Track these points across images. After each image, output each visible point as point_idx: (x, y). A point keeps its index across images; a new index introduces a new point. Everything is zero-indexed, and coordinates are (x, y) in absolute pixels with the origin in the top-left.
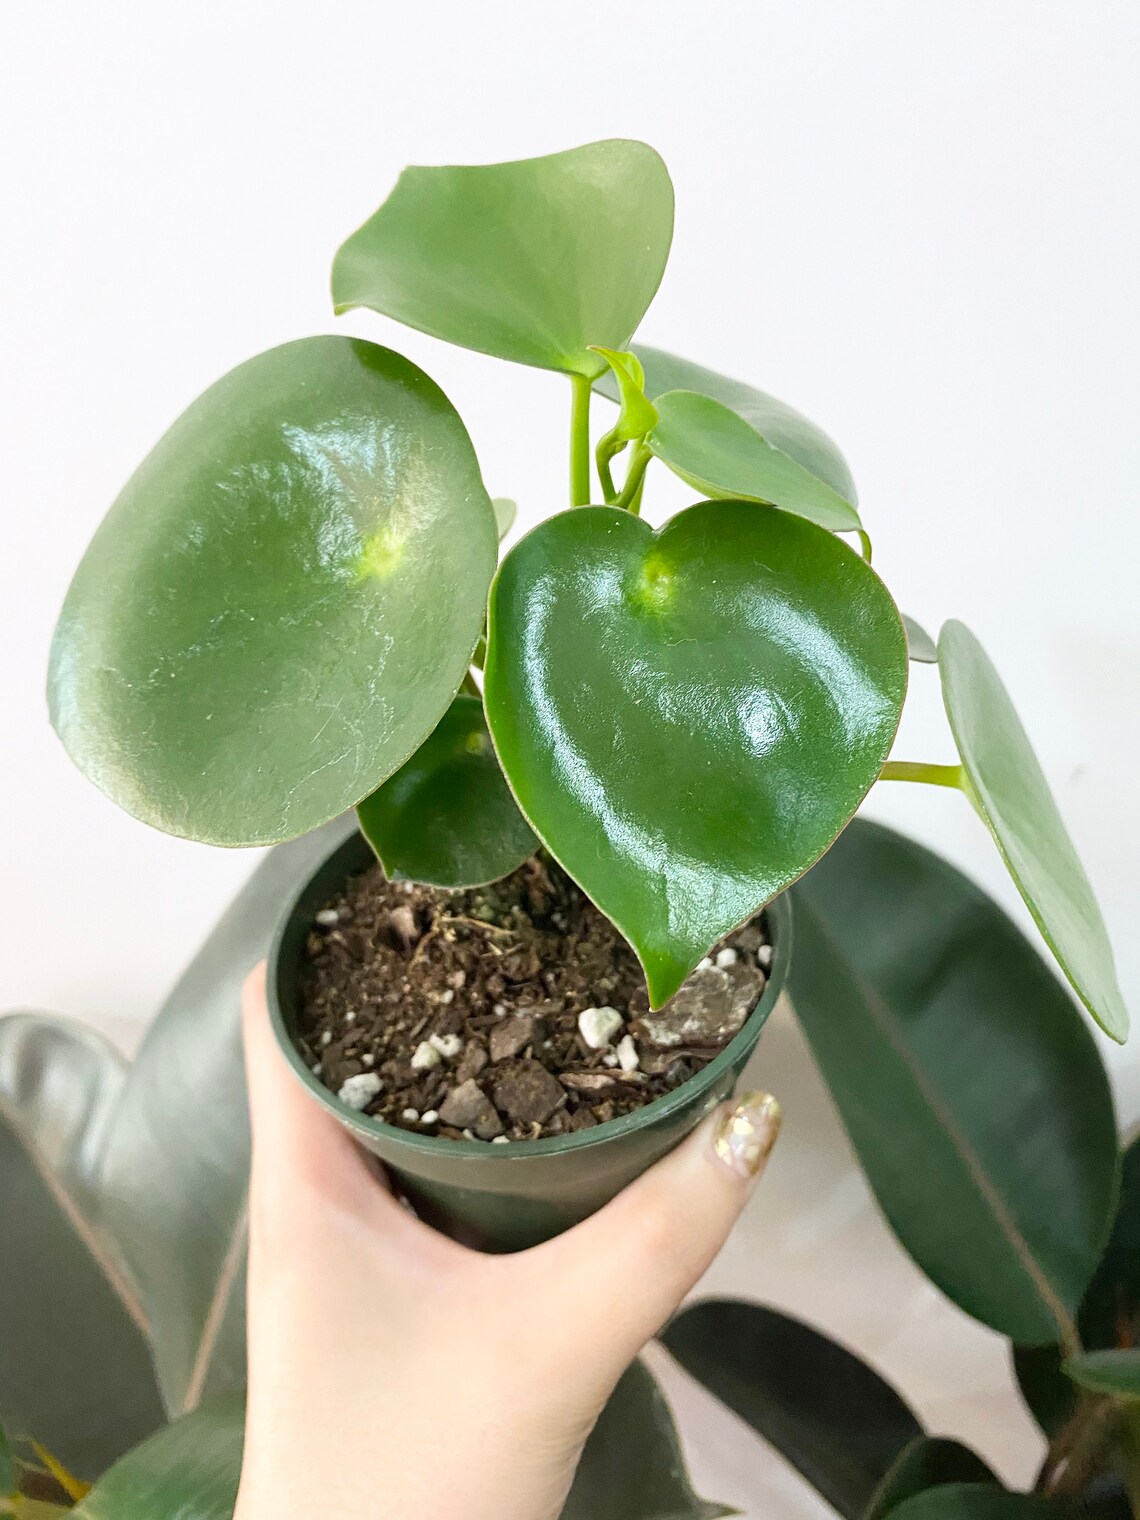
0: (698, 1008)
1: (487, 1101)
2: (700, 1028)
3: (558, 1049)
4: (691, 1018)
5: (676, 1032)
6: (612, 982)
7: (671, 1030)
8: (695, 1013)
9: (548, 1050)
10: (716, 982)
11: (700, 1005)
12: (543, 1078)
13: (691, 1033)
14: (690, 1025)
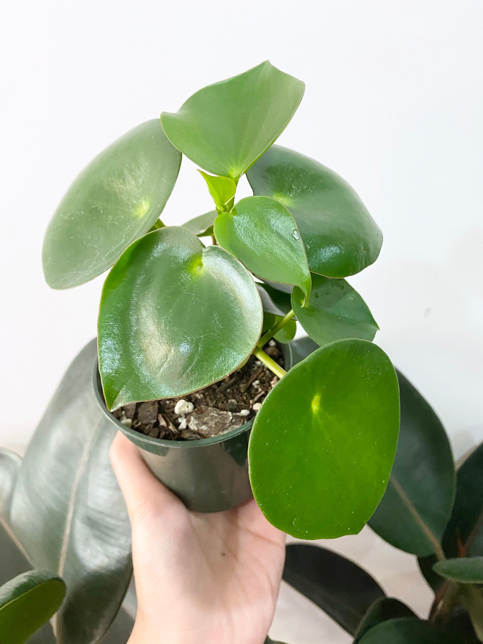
0: (212, 424)
1: (135, 407)
2: (206, 431)
3: (169, 405)
4: (207, 425)
5: (198, 427)
6: (200, 396)
7: (197, 426)
8: (210, 425)
9: (166, 404)
10: (227, 418)
11: (214, 423)
12: (154, 412)
13: (202, 430)
14: (204, 428)
